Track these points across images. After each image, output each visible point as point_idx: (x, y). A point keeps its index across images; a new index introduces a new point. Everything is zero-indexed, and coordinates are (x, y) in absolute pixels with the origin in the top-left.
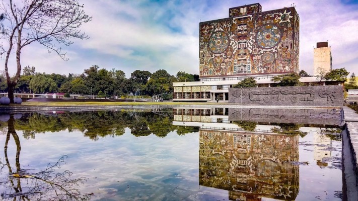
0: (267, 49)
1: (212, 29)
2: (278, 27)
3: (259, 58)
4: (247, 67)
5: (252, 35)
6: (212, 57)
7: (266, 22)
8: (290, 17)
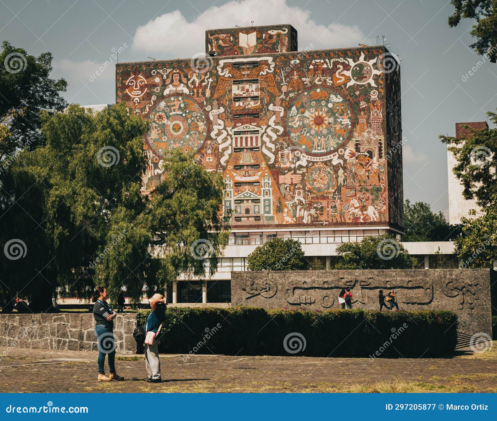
0: (315, 155)
1: (155, 85)
2: (344, 97)
3: (297, 179)
4: (262, 204)
5: (274, 113)
6: (156, 171)
7: (312, 81)
8: (375, 72)
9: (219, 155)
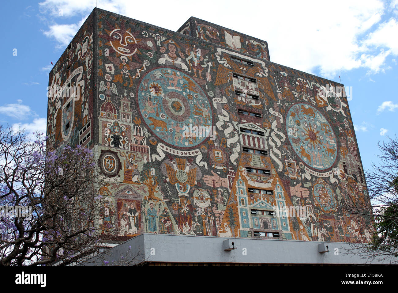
0: (316, 170)
1: (147, 49)
2: (327, 118)
3: (305, 193)
4: (278, 217)
5: (275, 117)
6: (154, 157)
7: (300, 96)
8: (343, 104)
9: (228, 151)
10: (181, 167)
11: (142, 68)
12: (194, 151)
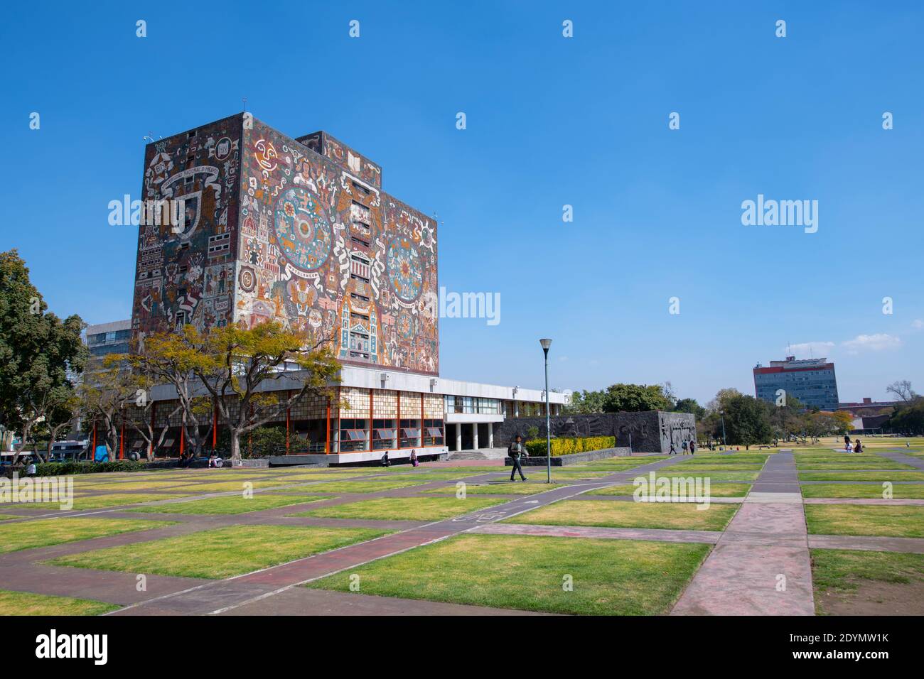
1: (286, 166)
2: (418, 253)
4: (370, 341)
5: (380, 248)
6: (283, 276)
7: (402, 229)
8: (433, 240)
9: (340, 277)
10: (303, 288)
11: (279, 185)
12: (314, 274)
